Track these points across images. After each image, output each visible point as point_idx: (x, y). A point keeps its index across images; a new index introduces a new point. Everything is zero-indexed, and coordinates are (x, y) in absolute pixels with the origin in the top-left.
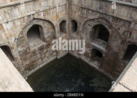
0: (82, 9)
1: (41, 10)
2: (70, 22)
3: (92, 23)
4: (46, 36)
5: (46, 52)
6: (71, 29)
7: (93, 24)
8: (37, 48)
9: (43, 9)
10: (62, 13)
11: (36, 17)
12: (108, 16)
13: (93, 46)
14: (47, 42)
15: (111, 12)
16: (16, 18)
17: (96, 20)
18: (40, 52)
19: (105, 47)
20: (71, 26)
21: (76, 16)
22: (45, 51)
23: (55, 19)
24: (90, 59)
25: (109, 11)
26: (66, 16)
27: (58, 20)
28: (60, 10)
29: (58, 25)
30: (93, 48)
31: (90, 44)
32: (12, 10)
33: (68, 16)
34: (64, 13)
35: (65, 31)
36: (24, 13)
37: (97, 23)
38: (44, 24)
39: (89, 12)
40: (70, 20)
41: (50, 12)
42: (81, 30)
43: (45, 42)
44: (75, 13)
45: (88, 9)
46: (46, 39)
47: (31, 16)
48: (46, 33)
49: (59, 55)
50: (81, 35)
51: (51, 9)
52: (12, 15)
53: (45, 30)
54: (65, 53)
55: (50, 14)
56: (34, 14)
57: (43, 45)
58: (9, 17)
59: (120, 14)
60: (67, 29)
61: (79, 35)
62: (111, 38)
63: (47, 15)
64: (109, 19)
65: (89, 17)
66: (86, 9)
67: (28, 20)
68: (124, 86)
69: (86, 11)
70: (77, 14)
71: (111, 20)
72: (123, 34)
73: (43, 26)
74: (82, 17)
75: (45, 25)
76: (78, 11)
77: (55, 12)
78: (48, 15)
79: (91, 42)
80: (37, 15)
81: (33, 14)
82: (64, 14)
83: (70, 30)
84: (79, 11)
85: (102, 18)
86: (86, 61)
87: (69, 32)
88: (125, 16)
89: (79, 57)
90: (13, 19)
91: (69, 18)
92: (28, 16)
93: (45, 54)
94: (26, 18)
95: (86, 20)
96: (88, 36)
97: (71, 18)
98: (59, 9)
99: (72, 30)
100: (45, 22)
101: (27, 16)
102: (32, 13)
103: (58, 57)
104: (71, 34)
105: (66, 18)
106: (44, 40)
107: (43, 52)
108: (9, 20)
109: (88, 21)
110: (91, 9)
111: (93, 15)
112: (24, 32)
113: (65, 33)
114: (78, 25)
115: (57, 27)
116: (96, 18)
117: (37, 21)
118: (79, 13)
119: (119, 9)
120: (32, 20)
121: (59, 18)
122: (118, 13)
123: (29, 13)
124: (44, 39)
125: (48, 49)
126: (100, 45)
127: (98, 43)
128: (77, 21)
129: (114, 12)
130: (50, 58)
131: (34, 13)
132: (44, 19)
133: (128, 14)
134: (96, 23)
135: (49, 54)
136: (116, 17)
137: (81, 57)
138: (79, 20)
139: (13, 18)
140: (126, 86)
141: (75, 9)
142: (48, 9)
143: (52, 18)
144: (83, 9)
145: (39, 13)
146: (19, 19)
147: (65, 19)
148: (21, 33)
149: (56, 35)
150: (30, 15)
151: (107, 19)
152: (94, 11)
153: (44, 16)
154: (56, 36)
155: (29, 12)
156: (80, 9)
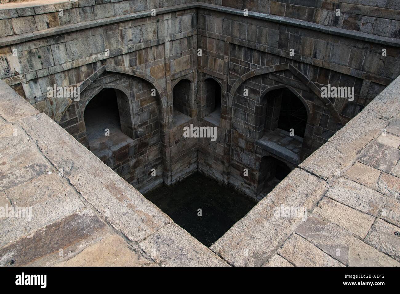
0: (234, 49)
1: (125, 51)
2: (202, 84)
3: (262, 85)
4: (135, 121)
5: (135, 167)
6: (203, 103)
7: (264, 88)
8: (111, 154)
9: (129, 46)
10: (178, 59)
11: (110, 67)
12: (302, 66)
13: (265, 148)
14: (137, 137)
15: (310, 54)
16: (58, 69)
17: (270, 77)
18: (119, 165)
19: (296, 151)
20: (203, 94)
21: (217, 68)
22: (132, 162)
23: (160, 75)
24: (256, 185)
25: (303, 54)
26: (191, 68)
27: (169, 77)
28: (173, 52)
29: (170, 92)
30: (265, 154)
31: (257, 143)
32: (48, 50)
33: (196, 67)
34: (185, 60)
35: (188, 109)
36: (81, 57)
37: (274, 86)
38: (131, 89)
39: (251, 56)
40: (202, 78)
41: (147, 56)
42: (230, 105)
43: (131, 137)
44: (215, 60)
45: (248, 48)
46: (135, 129)
47: (99, 64)
48: (135, 112)
49: (171, 176)
50: (231, 119)
51: (151, 47)
52: (47, 61)
53: (134, 105)
54: (188, 170)
55: (147, 61)
56: (105, 60)
57: (127, 146)
58: (40, 67)
59: (333, 60)
60: (193, 102)
61: (225, 118)
62: (313, 125)
63: (140, 63)
64: (306, 74)
65: (252, 70)
66: (245, 47)
67: (89, 76)
68: (307, 171)
69: (245, 55)
70: (220, 61)
71: (309, 76)
72: (342, 113)
73: (127, 92)
74: (234, 70)
75: (135, 90)
76: (222, 54)
77: (160, 56)
78: (144, 65)
79: (259, 138)
80: (113, 62)
81: (103, 61)
82: (185, 62)
83: (202, 105)
84: (226, 53)
85: (286, 71)
86: (247, 191)
87: (200, 111)
88: (346, 65)
89: (226, 181)
90: (52, 72)
91: (198, 72)
92: (89, 65)
93: (132, 171)
94: (84, 69)
95: (243, 77)
96: (252, 122)
97: (205, 74)
98: (171, 47)
99: (208, 106)
100: (135, 83)
101: (87, 65)
102: (100, 57)
103: (169, 183)
104: (205, 118)
105: (191, 73)
106: (130, 132)
107: (125, 165)
108: (40, 74)
109: (249, 79)
110: (258, 47)
111: (263, 64)
112: (78, 108)
113: (187, 115)
114: (224, 92)
115: (167, 96)
116: (271, 71)
117: (113, 79)
118: (226, 59)
119: (329, 47)
120: (100, 76)
121: (172, 73)
122: (327, 58)
123: (94, 57)
124: (131, 128)
125: (141, 157)
126: (284, 145)
127: (279, 141)
128: (220, 82)
129: (317, 55)
130: (145, 182)
131: (105, 58)
132: (132, 74)
133: (352, 58)
134: (271, 85)
135: (143, 173)
136: (322, 69)
137: (231, 181)
138: (224, 78)
139: (51, 69)
140: (311, 170)
141: (214, 49)
142: (143, 47)
143: (153, 72)
144: (237, 48)
145: (120, 57)
146: (66, 73)
147: (189, 77)
148: (68, 110)
149: (162, 119)
150: (95, 63)
151: (299, 74)
152: (264, 53)
153: (131, 66)
154: (162, 122)
155: (91, 55)
156: (228, 50)
